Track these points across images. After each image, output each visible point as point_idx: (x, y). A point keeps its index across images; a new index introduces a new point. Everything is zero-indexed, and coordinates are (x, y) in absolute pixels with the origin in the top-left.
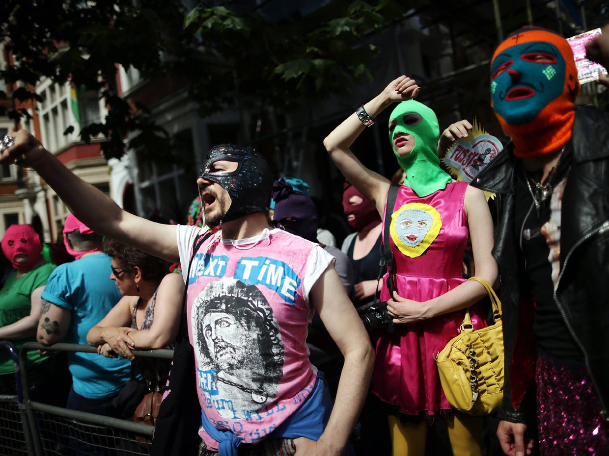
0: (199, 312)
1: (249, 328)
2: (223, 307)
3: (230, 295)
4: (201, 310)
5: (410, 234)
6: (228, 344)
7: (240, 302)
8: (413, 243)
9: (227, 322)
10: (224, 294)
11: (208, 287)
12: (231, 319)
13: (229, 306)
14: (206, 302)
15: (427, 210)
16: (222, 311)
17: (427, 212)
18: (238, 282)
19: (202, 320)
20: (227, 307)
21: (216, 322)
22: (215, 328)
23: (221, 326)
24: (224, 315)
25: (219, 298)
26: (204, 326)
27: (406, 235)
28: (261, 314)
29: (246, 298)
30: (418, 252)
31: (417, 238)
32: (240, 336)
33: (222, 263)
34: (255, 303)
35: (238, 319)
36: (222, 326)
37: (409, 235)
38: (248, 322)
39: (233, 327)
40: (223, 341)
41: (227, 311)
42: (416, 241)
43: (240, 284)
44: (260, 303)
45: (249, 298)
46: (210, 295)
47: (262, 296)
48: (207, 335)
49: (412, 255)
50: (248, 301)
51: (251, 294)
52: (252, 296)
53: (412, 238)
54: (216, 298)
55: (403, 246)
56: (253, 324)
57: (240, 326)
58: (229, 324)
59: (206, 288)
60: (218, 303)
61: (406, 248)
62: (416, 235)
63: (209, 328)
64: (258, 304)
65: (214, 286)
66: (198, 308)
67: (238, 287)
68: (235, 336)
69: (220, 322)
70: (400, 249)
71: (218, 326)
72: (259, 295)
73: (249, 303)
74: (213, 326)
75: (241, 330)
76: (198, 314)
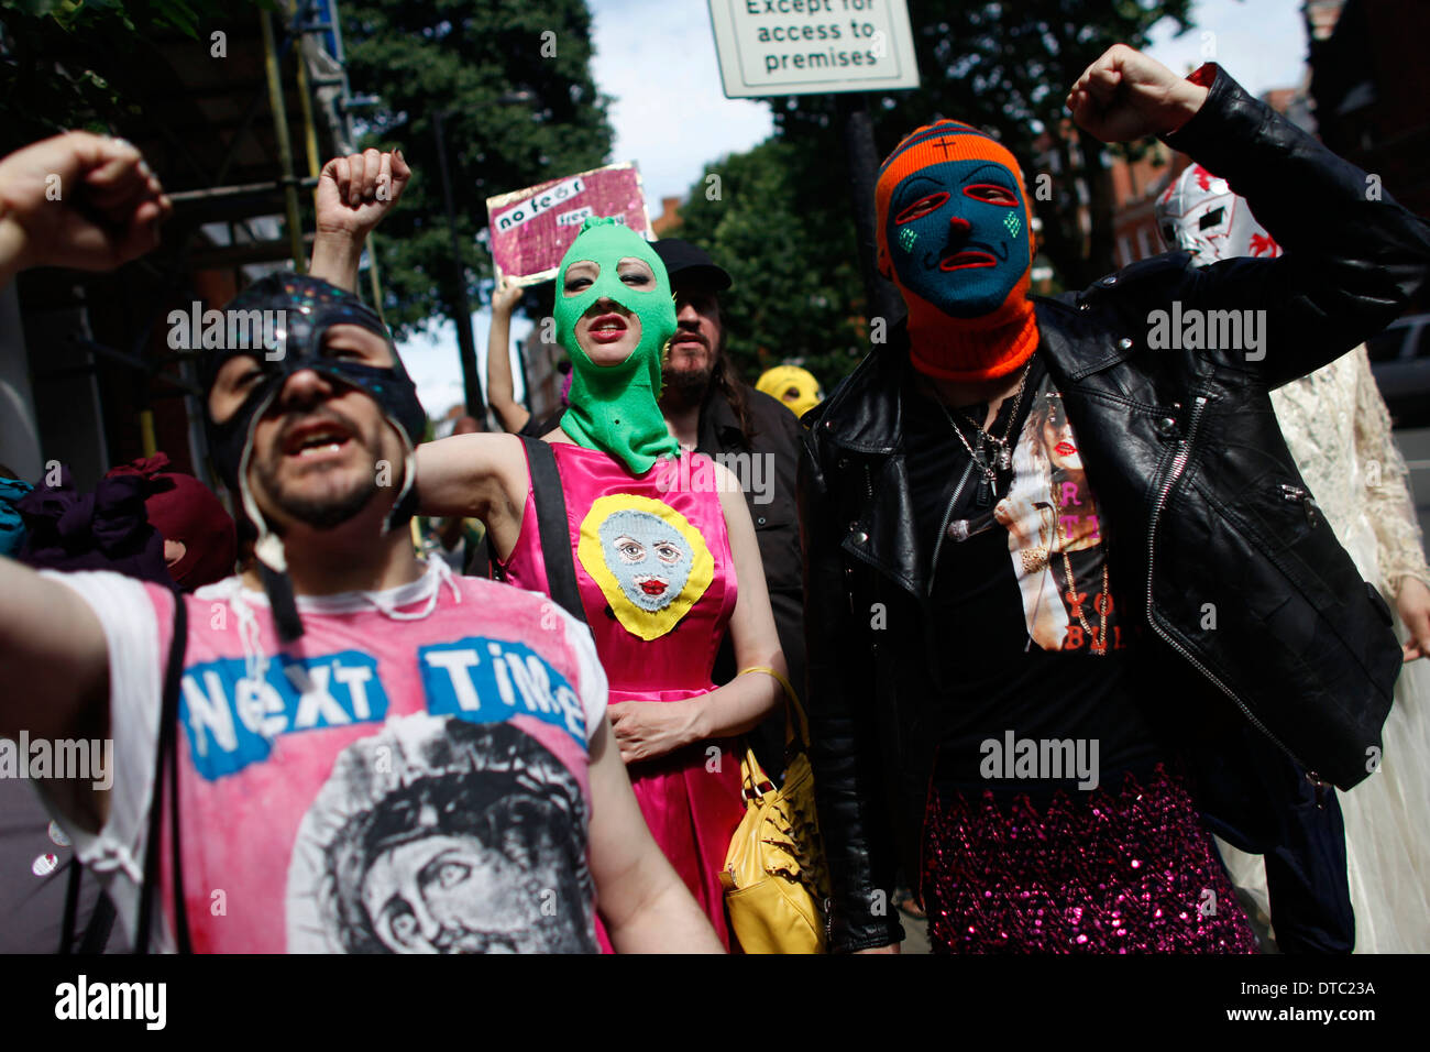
0: (335, 863)
1: (534, 859)
2: (429, 817)
3: (440, 772)
4: (344, 856)
5: (649, 578)
6: (486, 934)
7: (486, 786)
8: (656, 601)
9: (457, 864)
10: (418, 775)
11: (344, 763)
12: (466, 849)
13: (450, 807)
14: (362, 817)
15: (663, 516)
16: (428, 833)
17: (664, 520)
18: (452, 726)
19: (359, 888)
20: (442, 815)
21: (424, 878)
22: (424, 898)
23: (442, 885)
24: (438, 843)
25: (403, 792)
26: (376, 905)
27: (639, 580)
28: (562, 803)
29: (504, 767)
30: (662, 624)
31: (666, 589)
32: (513, 896)
33: (356, 677)
34: (535, 772)
35: (492, 841)
36: (448, 882)
37: (646, 579)
38: (529, 842)
39: (482, 874)
40: (467, 931)
41: (447, 826)
42: (664, 595)
43: (461, 728)
44: (547, 769)
45: (512, 763)
46: (369, 789)
47: (542, 749)
48: (403, 933)
49: (648, 635)
50: (512, 773)
51: (512, 750)
52: (518, 754)
53: (653, 588)
54: (392, 797)
55: (628, 611)
56: (545, 840)
57: (503, 864)
58: (468, 871)
59: (339, 770)
60: (404, 811)
61: (635, 615)
62: (663, 580)
63: (398, 906)
64: (541, 773)
65: (369, 755)
66: (329, 851)
67: (458, 740)
68: (500, 901)
69: (437, 873)
70: (621, 617)
71: (433, 890)
72: (533, 749)
73: (522, 779)
74: (411, 893)
75: (510, 876)
76: (332, 872)
